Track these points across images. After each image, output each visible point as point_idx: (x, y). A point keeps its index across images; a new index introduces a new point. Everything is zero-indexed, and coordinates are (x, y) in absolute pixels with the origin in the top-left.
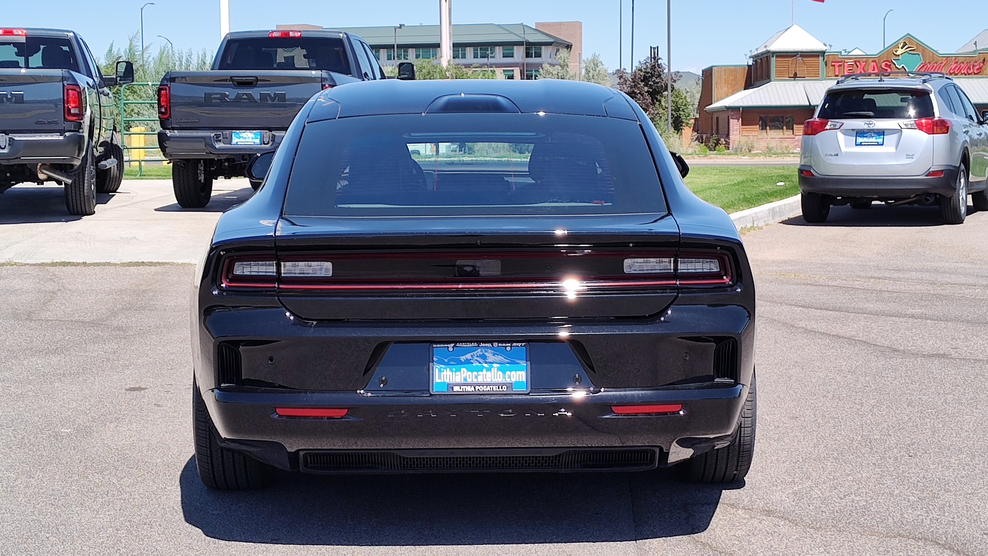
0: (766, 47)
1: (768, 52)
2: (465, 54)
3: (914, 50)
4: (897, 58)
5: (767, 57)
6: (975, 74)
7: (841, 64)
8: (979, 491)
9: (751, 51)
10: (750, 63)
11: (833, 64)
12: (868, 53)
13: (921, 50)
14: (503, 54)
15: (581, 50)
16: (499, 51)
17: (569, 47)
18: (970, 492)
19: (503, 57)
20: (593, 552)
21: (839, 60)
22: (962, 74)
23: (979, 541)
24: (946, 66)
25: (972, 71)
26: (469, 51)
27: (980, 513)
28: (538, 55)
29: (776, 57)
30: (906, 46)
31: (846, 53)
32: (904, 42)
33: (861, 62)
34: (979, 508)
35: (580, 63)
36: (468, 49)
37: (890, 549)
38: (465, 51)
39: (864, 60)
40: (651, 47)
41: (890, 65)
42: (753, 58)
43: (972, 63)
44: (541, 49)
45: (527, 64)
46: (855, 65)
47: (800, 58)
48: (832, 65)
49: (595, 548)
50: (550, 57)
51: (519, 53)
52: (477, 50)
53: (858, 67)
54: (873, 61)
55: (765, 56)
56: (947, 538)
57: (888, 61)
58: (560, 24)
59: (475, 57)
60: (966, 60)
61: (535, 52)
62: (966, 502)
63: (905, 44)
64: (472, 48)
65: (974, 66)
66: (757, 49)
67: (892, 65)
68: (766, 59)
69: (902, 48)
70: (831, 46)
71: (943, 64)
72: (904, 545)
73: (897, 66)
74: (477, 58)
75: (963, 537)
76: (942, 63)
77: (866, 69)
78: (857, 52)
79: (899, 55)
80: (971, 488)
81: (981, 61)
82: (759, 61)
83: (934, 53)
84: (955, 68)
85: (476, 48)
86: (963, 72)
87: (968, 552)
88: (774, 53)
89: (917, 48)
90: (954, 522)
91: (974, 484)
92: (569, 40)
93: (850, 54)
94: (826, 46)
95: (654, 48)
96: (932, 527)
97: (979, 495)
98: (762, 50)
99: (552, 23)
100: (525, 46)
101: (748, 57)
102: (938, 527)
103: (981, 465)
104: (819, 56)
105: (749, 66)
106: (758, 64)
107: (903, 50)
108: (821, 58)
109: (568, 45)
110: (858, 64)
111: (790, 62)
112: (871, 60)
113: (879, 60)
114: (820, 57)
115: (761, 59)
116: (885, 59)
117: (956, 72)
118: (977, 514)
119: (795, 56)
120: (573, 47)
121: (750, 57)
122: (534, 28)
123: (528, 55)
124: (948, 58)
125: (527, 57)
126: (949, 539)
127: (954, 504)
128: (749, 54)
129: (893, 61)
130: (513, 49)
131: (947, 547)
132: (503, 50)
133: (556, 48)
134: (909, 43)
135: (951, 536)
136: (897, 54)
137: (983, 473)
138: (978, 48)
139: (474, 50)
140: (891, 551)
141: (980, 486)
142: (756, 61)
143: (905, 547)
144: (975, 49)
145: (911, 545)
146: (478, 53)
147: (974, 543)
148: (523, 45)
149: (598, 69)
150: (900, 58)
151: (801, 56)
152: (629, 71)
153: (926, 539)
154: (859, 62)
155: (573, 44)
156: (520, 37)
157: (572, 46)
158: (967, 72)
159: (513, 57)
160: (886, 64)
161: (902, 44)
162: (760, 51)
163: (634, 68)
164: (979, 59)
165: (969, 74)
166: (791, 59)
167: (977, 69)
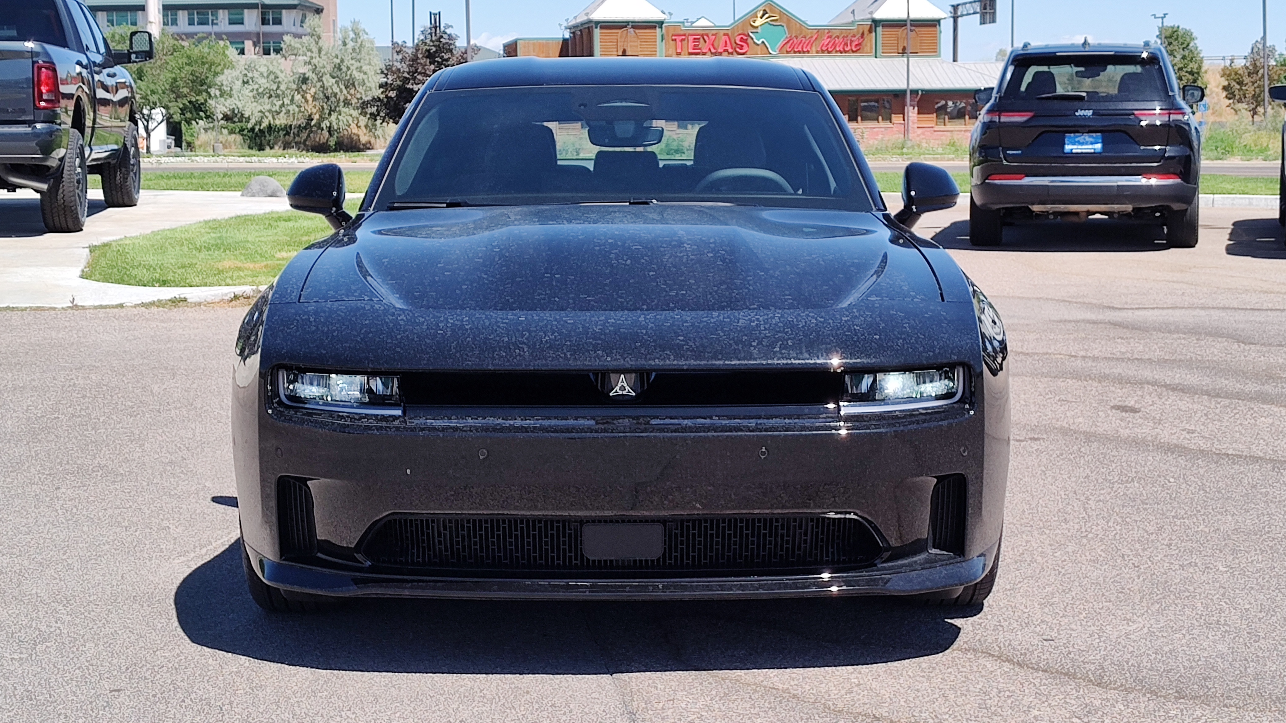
0: (587, 14)
1: (590, 21)
2: (176, 19)
3: (776, 20)
4: (755, 30)
5: (588, 28)
6: (853, 52)
7: (684, 37)
8: (1019, 585)
9: (567, 20)
10: (567, 35)
11: (674, 38)
12: (717, 24)
13: (785, 20)
14: (229, 19)
15: (336, 16)
16: (223, 15)
17: (319, 11)
18: (1008, 587)
19: (230, 24)
20: (557, 686)
21: (682, 33)
22: (837, 52)
23: (1040, 650)
24: (817, 42)
25: (849, 48)
26: (183, 16)
27: (1030, 613)
28: (278, 21)
29: (601, 28)
30: (767, 16)
31: (690, 24)
32: (764, 10)
33: (710, 35)
34: (1026, 607)
35: (334, 33)
36: (181, 13)
37: (934, 665)
38: (176, 15)
39: (714, 32)
40: (431, 13)
41: (747, 40)
42: (570, 29)
43: (849, 38)
44: (281, 14)
45: (263, 34)
46: (702, 39)
47: (632, 30)
48: (673, 40)
49: (558, 682)
50: (294, 25)
51: (251, 20)
52: (193, 14)
53: (705, 42)
54: (725, 35)
55: (586, 26)
56: (1000, 648)
57: (744, 35)
59: (191, 23)
60: (842, 33)
61: (273, 18)
62: (1008, 601)
63: (765, 12)
64: (186, 12)
65: (851, 41)
66: (575, 18)
67: (749, 40)
68: (587, 30)
69: (761, 18)
70: (670, 14)
71: (814, 38)
72: (950, 659)
73: (755, 40)
74: (194, 24)
75: (1019, 645)
76: (812, 37)
77: (716, 44)
78: (703, 23)
79: (757, 27)
80: (1008, 582)
81: (860, 35)
82: (579, 33)
83: (801, 25)
84: (828, 44)
85: (191, 11)
86: (838, 49)
87: (1032, 663)
88: (597, 23)
89: (780, 18)
90: (1002, 626)
91: (1010, 576)
92: (319, 3)
93: (694, 25)
94: (664, 13)
95: (435, 14)
96: (977, 634)
97: (1021, 591)
98: (582, 19)
100: (260, 10)
101: (563, 27)
102: (985, 634)
103: (1011, 552)
104: (655, 27)
105: (565, 41)
106: (577, 38)
107: (763, 20)
108: (658, 30)
109: (318, 9)
110: (705, 37)
111: (619, 35)
112: (722, 33)
113: (733, 33)
114: (657, 28)
115: (580, 31)
116: (740, 32)
117: (830, 50)
118: (1026, 615)
119: (626, 27)
120: (324, 11)
121: (566, 28)
123: (264, 22)
124: (819, 31)
125: (263, 24)
126: (1003, 649)
127: (994, 603)
128: (565, 24)
129: (751, 34)
130: (242, 14)
131: (1004, 659)
132: (229, 14)
133: (301, 12)
134: (770, 11)
135: (1004, 644)
136: (755, 25)
137: (1016, 562)
138: (857, 18)
139: (189, 15)
140: (937, 668)
141: (1018, 580)
142: (574, 33)
143: (952, 662)
144: (853, 19)
145: (959, 658)
146: (194, 19)
147: (1036, 652)
148: (258, 8)
149: (359, 41)
150: (759, 30)
151: (633, 27)
152: (410, 44)
153: (974, 650)
154: (707, 35)
155: (325, 7)
157: (323, 9)
158: (844, 49)
159: (242, 23)
160: (742, 38)
161: (761, 12)
162: (579, 20)
163: (416, 41)
164: (858, 32)
165: (846, 52)
166: (620, 31)
167: (856, 45)
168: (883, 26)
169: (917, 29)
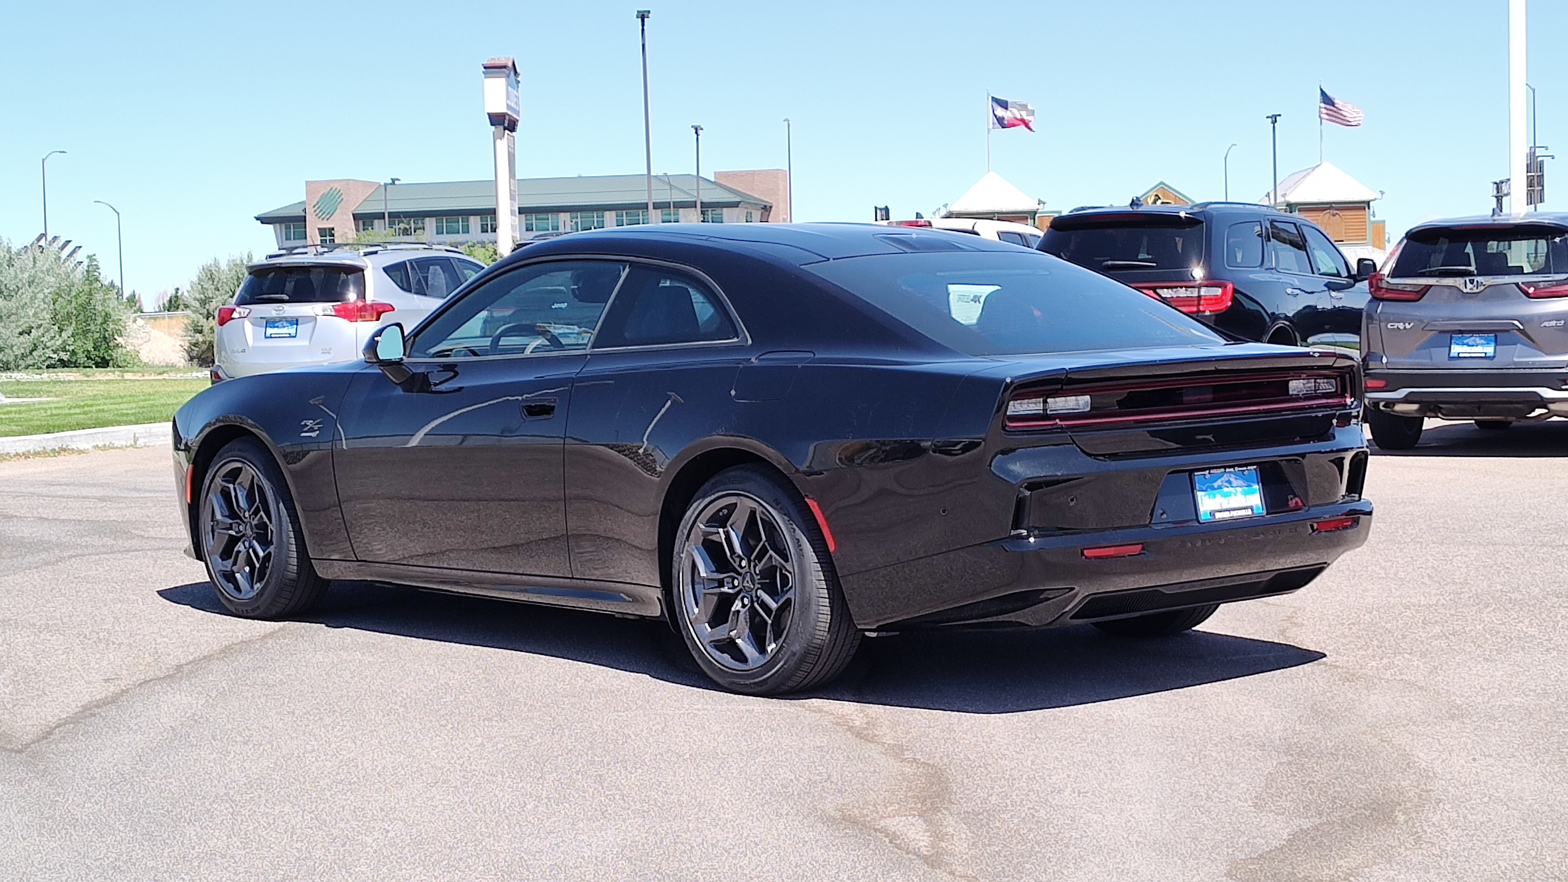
17: (766, 209)
30: (1160, 201)
32: (1157, 195)
36: (607, 214)
40: (877, 208)
44: (721, 211)
58: (753, 173)
63: (1157, 198)
85: (619, 212)
92: (768, 199)
95: (881, 210)
99: (741, 172)
100: (699, 209)
104: (1027, 218)
109: (766, 206)
120: (773, 209)
122: (713, 179)
133: (746, 211)
134: (1164, 197)
148: (696, 207)
155: (774, 205)
156: (688, 194)
157: (771, 207)
161: (1153, 198)
168: (1299, 210)
169: (1341, 213)
